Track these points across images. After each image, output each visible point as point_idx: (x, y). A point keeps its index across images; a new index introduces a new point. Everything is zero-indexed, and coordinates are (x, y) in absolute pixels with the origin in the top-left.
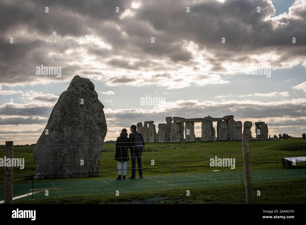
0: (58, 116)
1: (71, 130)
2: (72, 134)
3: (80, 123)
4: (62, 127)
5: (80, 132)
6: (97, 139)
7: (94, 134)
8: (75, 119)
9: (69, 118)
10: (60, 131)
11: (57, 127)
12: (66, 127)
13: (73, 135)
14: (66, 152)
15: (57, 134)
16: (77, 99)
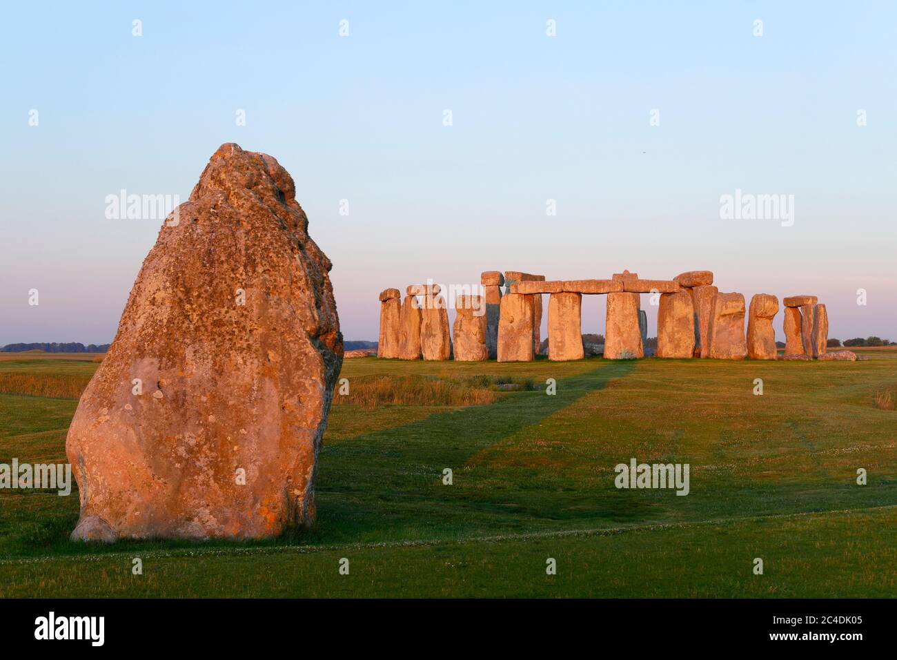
0: (160, 300)
1: (210, 357)
2: (217, 371)
3: (244, 328)
4: (178, 343)
5: (245, 362)
6: (311, 393)
7: (300, 372)
8: (227, 312)
9: (205, 307)
10: (169, 359)
11: (160, 343)
12: (194, 342)
13: (221, 374)
14: (192, 442)
15: (160, 369)
16: (233, 234)
